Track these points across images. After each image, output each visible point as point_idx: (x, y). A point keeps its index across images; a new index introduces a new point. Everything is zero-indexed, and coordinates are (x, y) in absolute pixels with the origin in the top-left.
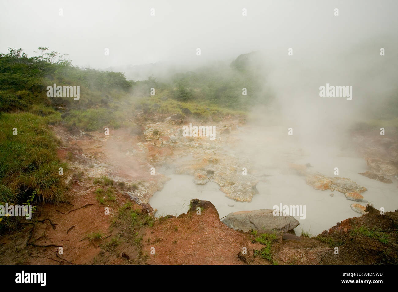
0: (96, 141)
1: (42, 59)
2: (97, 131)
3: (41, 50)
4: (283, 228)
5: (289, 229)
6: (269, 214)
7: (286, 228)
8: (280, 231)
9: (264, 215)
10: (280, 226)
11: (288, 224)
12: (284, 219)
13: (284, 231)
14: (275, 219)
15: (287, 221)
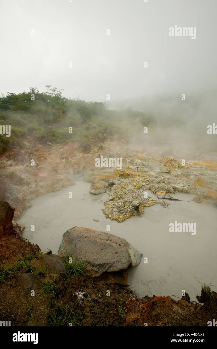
0: (54, 150)
1: (48, 94)
2: (63, 144)
3: (47, 87)
4: (99, 265)
5: (108, 269)
6: (102, 240)
7: (104, 266)
8: (92, 267)
9: (96, 240)
10: (98, 261)
11: (111, 262)
12: (113, 254)
13: (97, 270)
14: (102, 249)
15: (113, 258)
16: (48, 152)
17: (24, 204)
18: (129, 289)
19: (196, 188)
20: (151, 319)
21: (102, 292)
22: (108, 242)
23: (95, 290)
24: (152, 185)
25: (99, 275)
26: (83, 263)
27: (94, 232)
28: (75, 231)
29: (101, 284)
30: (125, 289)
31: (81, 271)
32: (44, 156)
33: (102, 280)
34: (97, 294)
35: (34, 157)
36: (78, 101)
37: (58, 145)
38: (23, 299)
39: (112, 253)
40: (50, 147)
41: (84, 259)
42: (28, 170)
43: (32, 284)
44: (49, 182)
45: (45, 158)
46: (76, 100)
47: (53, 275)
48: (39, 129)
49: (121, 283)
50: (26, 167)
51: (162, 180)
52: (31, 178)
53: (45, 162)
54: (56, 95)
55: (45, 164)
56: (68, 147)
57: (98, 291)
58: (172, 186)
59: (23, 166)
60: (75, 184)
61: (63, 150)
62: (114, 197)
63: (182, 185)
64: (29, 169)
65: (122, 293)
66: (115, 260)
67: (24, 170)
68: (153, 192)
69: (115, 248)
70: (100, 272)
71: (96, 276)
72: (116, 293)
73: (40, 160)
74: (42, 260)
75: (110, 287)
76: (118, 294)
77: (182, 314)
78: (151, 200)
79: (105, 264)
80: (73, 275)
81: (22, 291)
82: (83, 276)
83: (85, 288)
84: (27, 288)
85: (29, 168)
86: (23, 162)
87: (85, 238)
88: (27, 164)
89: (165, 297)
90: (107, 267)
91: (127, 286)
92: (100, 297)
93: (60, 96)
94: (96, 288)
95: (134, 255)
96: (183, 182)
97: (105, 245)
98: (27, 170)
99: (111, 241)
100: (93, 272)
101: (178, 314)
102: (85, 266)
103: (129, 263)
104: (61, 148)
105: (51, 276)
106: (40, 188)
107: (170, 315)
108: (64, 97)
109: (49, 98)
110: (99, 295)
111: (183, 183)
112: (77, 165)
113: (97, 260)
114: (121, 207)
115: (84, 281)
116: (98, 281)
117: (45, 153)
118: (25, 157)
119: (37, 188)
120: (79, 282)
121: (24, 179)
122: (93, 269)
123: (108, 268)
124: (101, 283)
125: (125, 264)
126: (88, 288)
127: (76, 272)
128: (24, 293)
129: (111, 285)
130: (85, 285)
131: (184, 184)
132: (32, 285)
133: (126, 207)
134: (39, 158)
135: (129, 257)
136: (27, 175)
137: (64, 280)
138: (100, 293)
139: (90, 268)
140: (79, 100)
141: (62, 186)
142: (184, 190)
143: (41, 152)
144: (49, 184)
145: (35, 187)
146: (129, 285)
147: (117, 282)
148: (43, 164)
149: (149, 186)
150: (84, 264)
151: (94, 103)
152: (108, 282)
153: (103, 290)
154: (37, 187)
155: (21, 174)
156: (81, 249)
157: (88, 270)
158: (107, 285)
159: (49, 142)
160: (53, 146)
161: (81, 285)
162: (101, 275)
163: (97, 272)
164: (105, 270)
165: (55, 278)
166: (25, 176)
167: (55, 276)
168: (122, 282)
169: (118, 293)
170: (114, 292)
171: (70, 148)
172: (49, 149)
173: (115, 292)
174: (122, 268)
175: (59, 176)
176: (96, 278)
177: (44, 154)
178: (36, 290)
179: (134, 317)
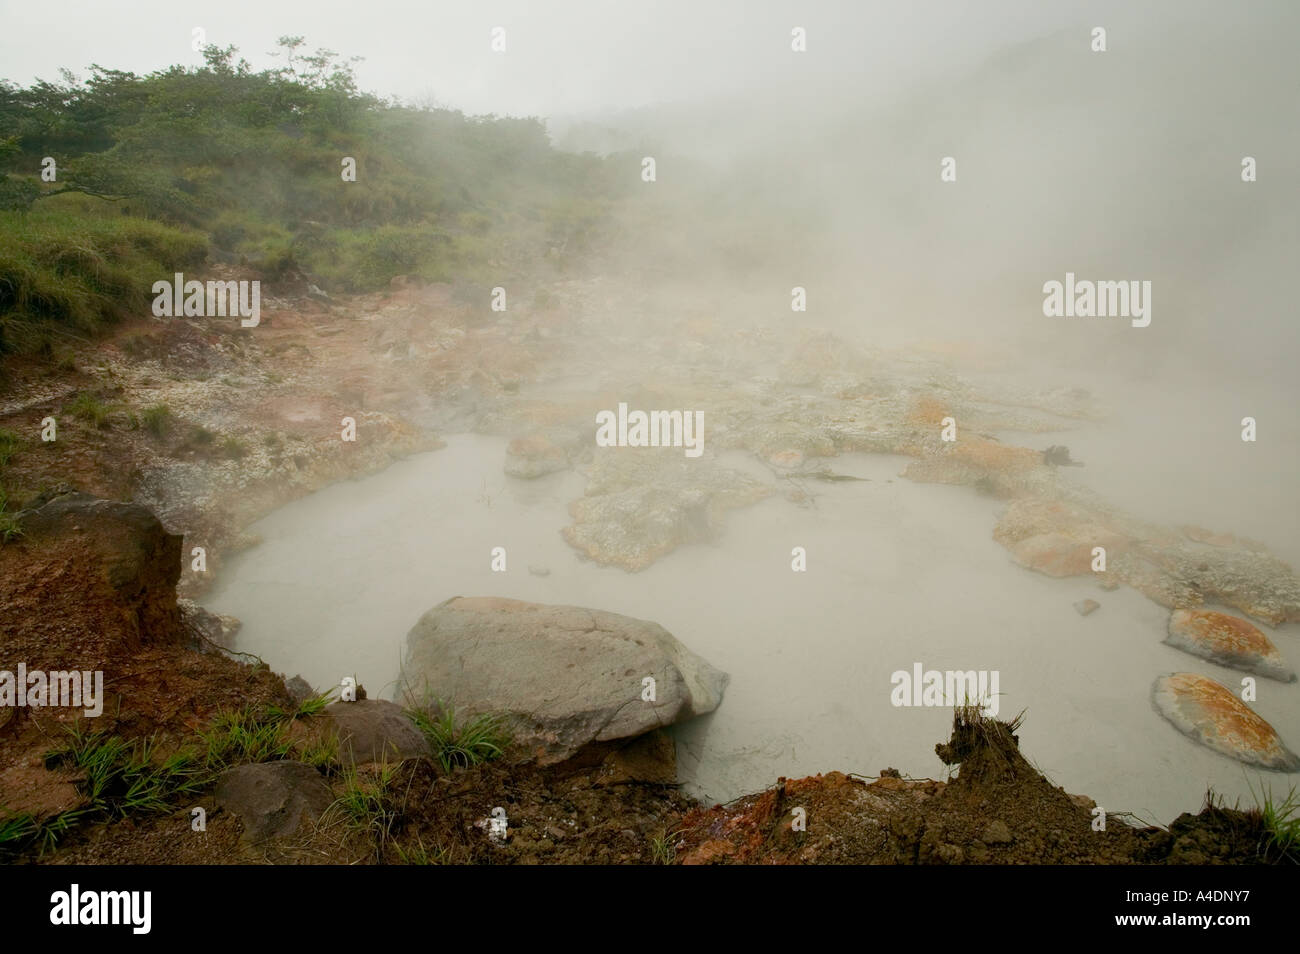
1: (291, 78)
2: (376, 293)
3: (284, 46)
4: (562, 720)
5: (599, 732)
6: (569, 633)
7: (584, 723)
8: (537, 733)
9: (543, 635)
10: (557, 708)
11: (610, 706)
12: (616, 675)
13: (557, 739)
14: (572, 666)
15: (617, 691)
16: (317, 325)
17: (228, 534)
18: (684, 796)
19: (915, 434)
20: (774, 845)
21: (580, 813)
22: (591, 635)
23: (554, 808)
24: (752, 429)
25: (564, 756)
26: (498, 722)
27: (534, 608)
28: (454, 613)
29: (574, 788)
30: (668, 798)
31: (492, 750)
32: (299, 342)
33: (578, 775)
34: (565, 821)
35: (253, 349)
36: (431, 110)
37: (356, 298)
38: (256, 854)
39: (613, 674)
40: (325, 305)
41: (499, 705)
42: (231, 399)
43: (286, 798)
44: (330, 442)
45: (305, 351)
46: (421, 109)
47: (375, 767)
48: (265, 234)
49: (652, 778)
50: (219, 388)
51: (788, 411)
52: (250, 429)
53: (306, 367)
54: (331, 83)
55: (306, 373)
56: (400, 307)
57: (567, 809)
58: (828, 432)
59: (206, 383)
60: (444, 445)
61: (380, 317)
62: (603, 480)
63: (862, 425)
64: (237, 395)
65: (659, 811)
66: (626, 698)
67: (212, 398)
68: (757, 455)
69: (621, 653)
70: (570, 746)
71: (554, 760)
72: (635, 812)
73: (283, 359)
74: (327, 720)
75: (613, 793)
76: (642, 815)
77: (888, 810)
78: (749, 484)
79: (587, 716)
80: (462, 763)
81: (247, 826)
82: (504, 766)
83: (515, 804)
84: (267, 812)
85: (235, 391)
86: (207, 367)
87: (501, 631)
88: (222, 376)
89: (822, 778)
90: (597, 725)
91: (677, 787)
92: (576, 828)
93: (349, 87)
94: (557, 801)
95: (696, 677)
96: (869, 412)
97: (582, 649)
98: (225, 398)
99: (603, 631)
100: (541, 748)
101: (872, 811)
102: (507, 730)
103: (680, 701)
104: (373, 311)
105: (370, 770)
106: (292, 466)
107: (846, 817)
108: (367, 91)
109: (298, 95)
110: (572, 824)
111: (869, 416)
112: (446, 372)
113: (554, 702)
114: (636, 514)
115: (506, 782)
116: (563, 779)
117: (302, 333)
118: (213, 346)
119: (278, 466)
120: (486, 787)
121: (217, 433)
122: (541, 738)
123: (600, 730)
124: (576, 787)
125: (665, 707)
126: (525, 805)
127: (470, 753)
128: (256, 832)
129: (616, 788)
130: (513, 796)
131: (871, 419)
132: (289, 801)
133: (656, 512)
134: (278, 350)
135: (680, 680)
136: (230, 418)
137: (425, 783)
138: (575, 815)
139: (529, 737)
140: (436, 107)
141: (387, 455)
142: (873, 442)
143: (285, 326)
144: (331, 449)
145: (269, 463)
146: (682, 784)
147: (638, 776)
148: (299, 372)
149: (739, 436)
150: (504, 725)
151: (501, 120)
152: (603, 780)
153: (586, 807)
154: (277, 462)
155: (203, 414)
156: (488, 672)
157: (520, 746)
158: (599, 790)
159: (315, 287)
160: (338, 304)
161: (498, 795)
162: (572, 757)
163: (555, 747)
164: (586, 738)
165: (385, 778)
166: (220, 424)
167: (387, 770)
168: (656, 774)
169: (643, 811)
170: (627, 808)
171: (413, 307)
172: (320, 316)
173: (634, 808)
174: (653, 721)
175: (371, 413)
176: (552, 767)
177: (298, 337)
178: (310, 817)
179: (711, 853)
